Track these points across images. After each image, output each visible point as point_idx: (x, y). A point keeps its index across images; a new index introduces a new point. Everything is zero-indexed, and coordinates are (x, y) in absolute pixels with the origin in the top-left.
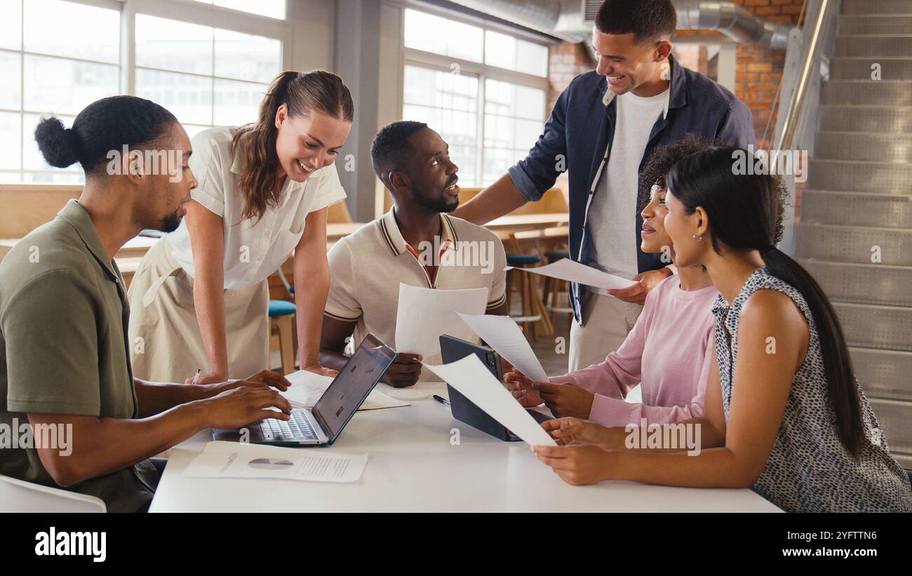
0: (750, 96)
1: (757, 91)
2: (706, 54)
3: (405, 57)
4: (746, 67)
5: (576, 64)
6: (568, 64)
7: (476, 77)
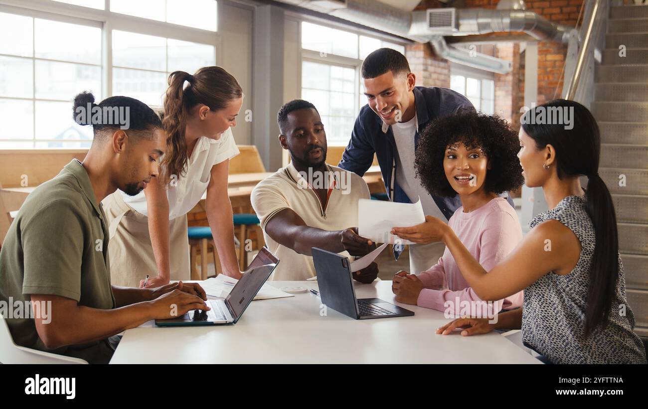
0: (548, 78)
1: (553, 74)
2: (519, 49)
3: (302, 55)
4: (545, 57)
5: (424, 58)
6: (419, 58)
7: (353, 68)
